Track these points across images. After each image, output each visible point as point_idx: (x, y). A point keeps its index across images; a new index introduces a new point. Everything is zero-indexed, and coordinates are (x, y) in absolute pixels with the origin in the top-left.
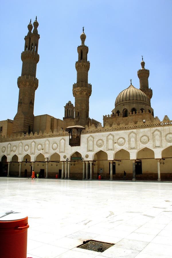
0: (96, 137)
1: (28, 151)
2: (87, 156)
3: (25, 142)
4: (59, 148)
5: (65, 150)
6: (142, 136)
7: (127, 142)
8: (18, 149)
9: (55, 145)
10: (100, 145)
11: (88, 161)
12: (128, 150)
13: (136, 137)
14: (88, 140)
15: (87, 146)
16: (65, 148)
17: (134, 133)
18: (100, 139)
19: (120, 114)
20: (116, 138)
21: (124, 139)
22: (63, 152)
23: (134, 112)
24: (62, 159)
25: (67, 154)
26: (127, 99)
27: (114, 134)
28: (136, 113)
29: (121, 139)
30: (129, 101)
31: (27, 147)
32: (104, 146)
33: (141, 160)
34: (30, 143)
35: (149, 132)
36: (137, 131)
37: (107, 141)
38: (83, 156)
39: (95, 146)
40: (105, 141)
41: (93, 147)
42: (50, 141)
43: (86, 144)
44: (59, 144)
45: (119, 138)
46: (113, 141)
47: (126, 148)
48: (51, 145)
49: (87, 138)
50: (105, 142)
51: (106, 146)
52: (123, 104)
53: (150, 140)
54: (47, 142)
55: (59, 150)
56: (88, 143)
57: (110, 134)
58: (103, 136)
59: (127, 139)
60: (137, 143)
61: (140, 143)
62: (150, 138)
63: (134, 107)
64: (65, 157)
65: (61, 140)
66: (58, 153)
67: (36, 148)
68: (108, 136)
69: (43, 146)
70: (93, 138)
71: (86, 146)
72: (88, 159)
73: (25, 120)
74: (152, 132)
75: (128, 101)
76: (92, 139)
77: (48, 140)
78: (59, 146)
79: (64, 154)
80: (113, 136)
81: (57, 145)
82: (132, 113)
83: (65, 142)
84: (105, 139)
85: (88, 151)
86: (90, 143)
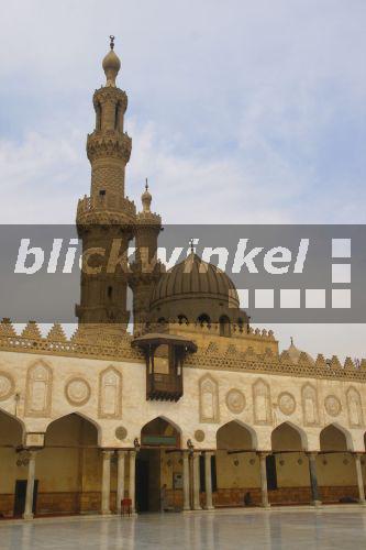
0: (224, 381)
2: (200, 436)
4: (95, 397)
5: (124, 410)
6: (328, 397)
7: (299, 407)
9: (80, 387)
11: (204, 452)
12: (302, 427)
13: (317, 395)
14: (199, 385)
15: (198, 405)
16: (120, 400)
17: (312, 387)
20: (276, 391)
21: (292, 397)
22: (113, 416)
24: (108, 440)
25: (130, 422)
27: (270, 382)
29: (287, 398)
32: (248, 410)
35: (339, 390)
36: (317, 383)
37: (254, 397)
38: (187, 433)
39: (224, 409)
40: (248, 395)
41: (218, 410)
43: (196, 397)
44: (95, 386)
45: (282, 394)
46: (269, 397)
47: (298, 420)
48: (59, 386)
49: (197, 378)
50: (249, 401)
51: (251, 411)
53: (342, 408)
54: (40, 372)
55: (96, 406)
56: (200, 395)
57: (261, 379)
58: (241, 380)
59: (298, 400)
60: (319, 411)
61: (325, 412)
62: (342, 403)
64: (121, 433)
65: (103, 372)
68: (255, 384)
69: (20, 382)
70: (216, 382)
71: (197, 402)
72: (204, 445)
74: (344, 389)
76: (214, 385)
77: (46, 365)
78: (96, 392)
79: (116, 424)
80: (268, 387)
81: (89, 388)
83: (121, 381)
84: (247, 390)
85: (203, 419)
86: (208, 397)
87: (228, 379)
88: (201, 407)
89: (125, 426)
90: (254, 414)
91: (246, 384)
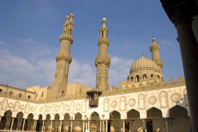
0: (111, 99)
1: (58, 111)
2: (103, 116)
3: (57, 104)
5: (86, 111)
6: (150, 97)
7: (137, 103)
8: (51, 109)
9: (79, 106)
10: (114, 106)
12: (138, 110)
13: (145, 98)
14: (104, 101)
15: (103, 107)
16: (86, 108)
17: (143, 95)
18: (114, 100)
19: (133, 79)
20: (128, 99)
21: (134, 100)
22: (84, 112)
23: (145, 77)
24: (83, 118)
26: (139, 67)
28: (146, 78)
29: (132, 101)
30: (141, 69)
31: (57, 108)
32: (118, 107)
33: (152, 120)
34: (60, 105)
35: (156, 94)
36: (146, 93)
37: (120, 102)
38: (100, 116)
40: (118, 102)
41: (109, 108)
42: (75, 103)
43: (103, 105)
45: (130, 100)
46: (125, 102)
47: (136, 108)
48: (75, 106)
49: (104, 100)
50: (118, 104)
51: (119, 107)
52: (136, 71)
53: (157, 101)
54: (73, 104)
55: (81, 110)
56: (104, 104)
57: (123, 96)
58: (117, 98)
59: (137, 100)
60: (146, 103)
61: (149, 104)
62: (157, 99)
63: (145, 73)
64: (86, 116)
65: (83, 102)
66: (80, 113)
67: (64, 109)
68: (121, 98)
69: (70, 107)
70: (109, 100)
71: (103, 106)
72: (105, 118)
73: (59, 87)
74: (159, 93)
75: (139, 69)
77: (73, 103)
78: (81, 107)
80: (125, 98)
81: (80, 106)
82: (144, 79)
83: (86, 104)
84: (118, 101)
85: (104, 111)
86: (106, 105)
87: (112, 98)
88: (104, 108)
89: (86, 114)
90: (120, 108)
91: (118, 98)
